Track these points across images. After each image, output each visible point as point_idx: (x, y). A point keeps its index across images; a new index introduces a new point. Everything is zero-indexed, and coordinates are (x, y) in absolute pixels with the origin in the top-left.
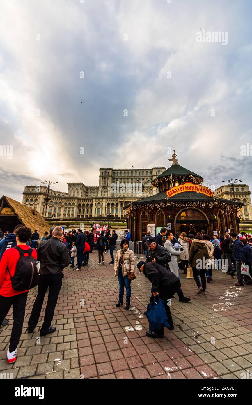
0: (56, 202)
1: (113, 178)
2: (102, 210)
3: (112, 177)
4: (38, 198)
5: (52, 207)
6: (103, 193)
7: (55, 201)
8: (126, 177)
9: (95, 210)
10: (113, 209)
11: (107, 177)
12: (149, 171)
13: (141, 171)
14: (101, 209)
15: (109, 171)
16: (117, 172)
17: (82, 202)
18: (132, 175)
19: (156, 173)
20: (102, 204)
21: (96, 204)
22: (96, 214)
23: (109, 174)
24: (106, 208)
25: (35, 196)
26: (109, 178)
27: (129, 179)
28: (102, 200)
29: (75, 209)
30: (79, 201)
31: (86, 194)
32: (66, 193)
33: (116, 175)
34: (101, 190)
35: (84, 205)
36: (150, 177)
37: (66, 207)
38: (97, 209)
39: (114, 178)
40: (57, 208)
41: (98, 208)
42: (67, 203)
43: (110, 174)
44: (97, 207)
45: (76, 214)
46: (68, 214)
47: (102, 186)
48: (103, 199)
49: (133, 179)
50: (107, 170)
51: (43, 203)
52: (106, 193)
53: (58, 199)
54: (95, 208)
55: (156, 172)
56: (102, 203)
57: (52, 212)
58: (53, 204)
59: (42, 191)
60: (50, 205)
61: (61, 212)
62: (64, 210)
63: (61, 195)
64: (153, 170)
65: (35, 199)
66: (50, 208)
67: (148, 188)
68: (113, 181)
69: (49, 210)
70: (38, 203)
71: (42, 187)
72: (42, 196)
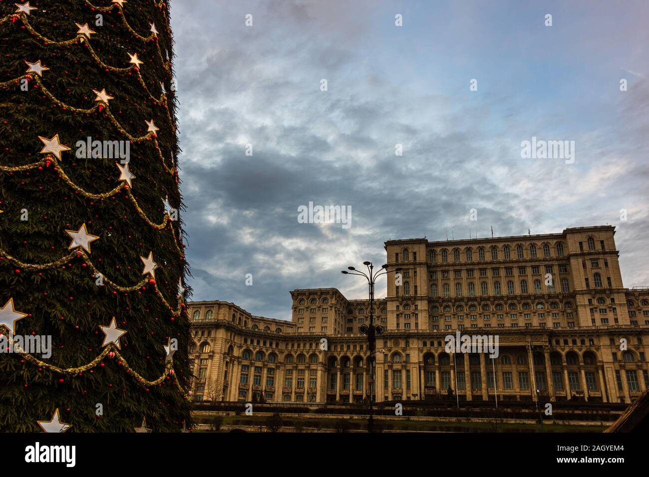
0: (261, 353)
1: (432, 269)
2: (408, 377)
3: (429, 266)
4: (209, 341)
5: (248, 366)
6: (402, 321)
7: (257, 350)
8: (473, 264)
9: (386, 377)
10: (444, 375)
11: (412, 267)
12: (553, 242)
13: (523, 243)
14: (404, 373)
15: (416, 248)
16: (444, 251)
17: (339, 349)
18: (495, 256)
19: (581, 248)
20: (408, 355)
21: (386, 355)
22: (390, 389)
23: (418, 259)
24: (422, 372)
25: (203, 334)
26: (418, 270)
27: (485, 269)
28: (407, 343)
29: (319, 373)
30: (329, 348)
31: (347, 326)
32: (286, 323)
33: (439, 260)
34: (395, 309)
35: (345, 359)
36: (560, 262)
37: (289, 367)
38: (390, 372)
39: (434, 269)
40: (265, 371)
41: (394, 371)
42: (293, 353)
43: (422, 256)
44: (391, 367)
45: (322, 390)
46: (298, 390)
47: (397, 297)
48: (411, 341)
49: (498, 269)
50: (410, 246)
51: (225, 354)
52: (412, 321)
53: (265, 343)
54: (386, 371)
55: (581, 243)
56: (408, 352)
57: (248, 383)
58: (250, 358)
59: (222, 318)
60: (244, 361)
61: (277, 383)
62: (286, 379)
63: (273, 328)
64: (568, 236)
65: (201, 341)
66: (242, 373)
67: (559, 298)
68: (431, 278)
69: (241, 377)
70: (211, 354)
71: (222, 306)
72: (221, 334)
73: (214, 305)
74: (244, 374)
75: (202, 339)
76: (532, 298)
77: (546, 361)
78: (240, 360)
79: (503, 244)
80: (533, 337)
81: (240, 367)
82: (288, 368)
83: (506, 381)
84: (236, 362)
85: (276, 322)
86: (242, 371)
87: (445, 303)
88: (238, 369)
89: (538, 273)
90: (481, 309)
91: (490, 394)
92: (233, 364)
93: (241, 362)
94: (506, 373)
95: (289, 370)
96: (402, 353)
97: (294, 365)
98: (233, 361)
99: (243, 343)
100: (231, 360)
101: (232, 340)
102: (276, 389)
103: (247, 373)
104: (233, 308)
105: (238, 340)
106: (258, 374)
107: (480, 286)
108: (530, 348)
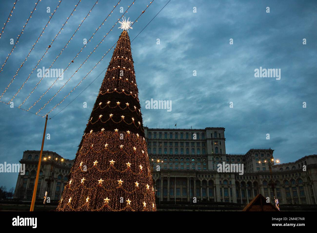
3: (148, 139)
5: (60, 183)
8: (167, 140)
12: (201, 133)
13: (189, 132)
16: (155, 133)
18: (176, 137)
19: (212, 136)
27: (172, 142)
33: (153, 137)
36: (203, 142)
39: (150, 141)
49: (177, 143)
55: (212, 134)
57: (60, 191)
58: (62, 179)
60: (58, 180)
64: (207, 131)
67: (201, 157)
68: (148, 145)
70: (43, 176)
71: (50, 153)
72: (49, 167)
73: (46, 153)
74: (58, 187)
76: (190, 156)
77: (194, 184)
79: (180, 132)
80: (190, 173)
81: (56, 183)
83: (178, 192)
84: (55, 181)
86: (57, 185)
87: (154, 157)
89: (194, 145)
90: (169, 160)
91: (170, 197)
92: (53, 182)
93: (57, 181)
94: (177, 188)
99: (59, 171)
101: (54, 170)
103: (59, 186)
104: (55, 155)
105: (57, 170)
107: (169, 150)
108: (188, 178)
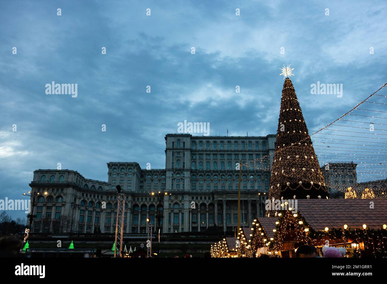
0: (92, 202)
1: (193, 153)
2: (183, 217)
3: (191, 150)
4: (62, 195)
5: (84, 210)
6: (175, 183)
7: (90, 200)
8: (217, 151)
9: (170, 217)
11: (182, 151)
12: (261, 141)
13: (245, 140)
14: (180, 215)
15: (185, 139)
16: (201, 142)
17: (140, 200)
18: (229, 147)
20: (183, 204)
21: (170, 204)
22: (172, 224)
23: (186, 146)
24: (191, 214)
25: (58, 190)
26: (186, 153)
27: (223, 154)
28: (183, 197)
29: (128, 215)
30: (134, 200)
31: (140, 185)
32: (104, 183)
33: (198, 147)
34: (171, 176)
35: (144, 206)
38: (172, 214)
39: (195, 153)
40: (95, 213)
41: (174, 214)
42: (111, 202)
43: (188, 145)
44: (172, 211)
45: (130, 225)
47: (173, 169)
48: (185, 196)
49: (230, 155)
50: (181, 138)
51: (72, 203)
52: (181, 183)
53: (94, 196)
54: (170, 214)
55: (275, 143)
56: (183, 203)
57: (84, 221)
58: (86, 205)
59: (71, 181)
60: (82, 207)
61: (101, 220)
62: (107, 218)
63: (97, 186)
64: (269, 139)
65: (57, 195)
66: (81, 214)
67: (261, 173)
68: (192, 158)
69: (80, 217)
70: (64, 203)
71: (70, 173)
72: (70, 191)
73: (65, 173)
75: (57, 194)
76: (248, 172)
77: (257, 208)
78: (80, 207)
79: (234, 140)
80: (252, 195)
81: (79, 211)
82: (108, 211)
83: (235, 219)
84: (77, 208)
85: (99, 183)
86: (80, 213)
87: (200, 173)
88: (78, 212)
89: (252, 158)
90: (220, 177)
91: (227, 226)
92: (76, 209)
93: (80, 208)
94: (235, 214)
95: (109, 212)
96: (180, 203)
97: (112, 210)
98: (76, 207)
99: (81, 196)
100: (74, 207)
101: (76, 194)
102: (101, 224)
103: (83, 215)
104: (76, 174)
105: (79, 194)
106: (90, 215)
107: (220, 164)
108: (250, 201)
